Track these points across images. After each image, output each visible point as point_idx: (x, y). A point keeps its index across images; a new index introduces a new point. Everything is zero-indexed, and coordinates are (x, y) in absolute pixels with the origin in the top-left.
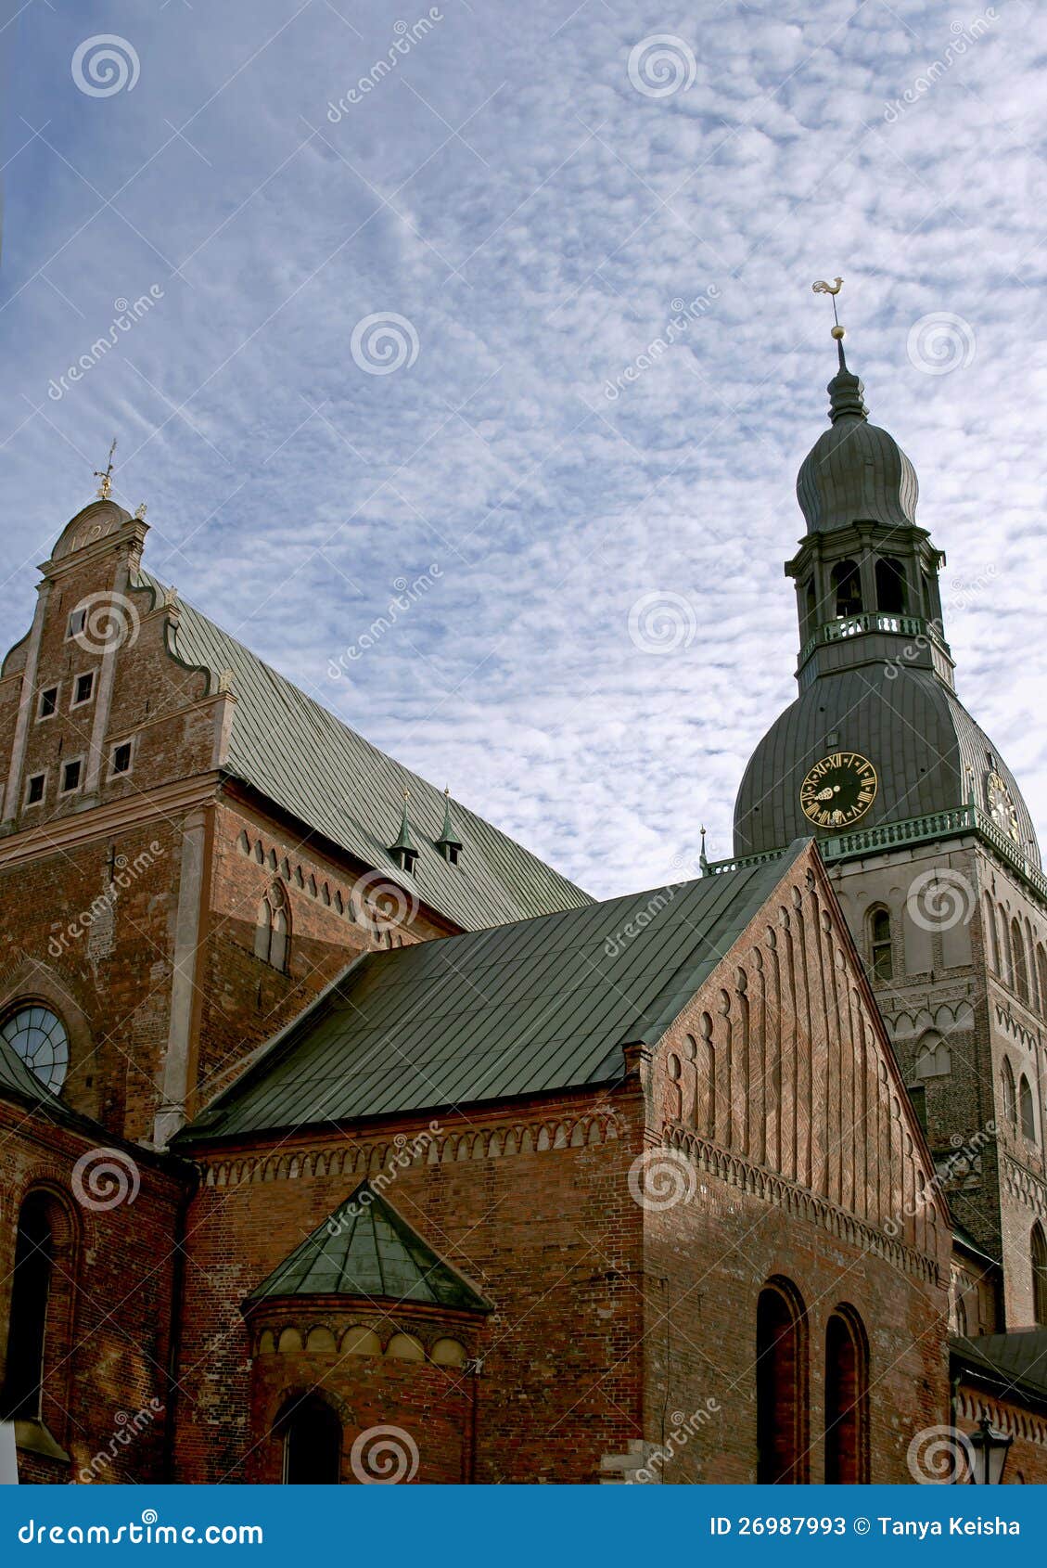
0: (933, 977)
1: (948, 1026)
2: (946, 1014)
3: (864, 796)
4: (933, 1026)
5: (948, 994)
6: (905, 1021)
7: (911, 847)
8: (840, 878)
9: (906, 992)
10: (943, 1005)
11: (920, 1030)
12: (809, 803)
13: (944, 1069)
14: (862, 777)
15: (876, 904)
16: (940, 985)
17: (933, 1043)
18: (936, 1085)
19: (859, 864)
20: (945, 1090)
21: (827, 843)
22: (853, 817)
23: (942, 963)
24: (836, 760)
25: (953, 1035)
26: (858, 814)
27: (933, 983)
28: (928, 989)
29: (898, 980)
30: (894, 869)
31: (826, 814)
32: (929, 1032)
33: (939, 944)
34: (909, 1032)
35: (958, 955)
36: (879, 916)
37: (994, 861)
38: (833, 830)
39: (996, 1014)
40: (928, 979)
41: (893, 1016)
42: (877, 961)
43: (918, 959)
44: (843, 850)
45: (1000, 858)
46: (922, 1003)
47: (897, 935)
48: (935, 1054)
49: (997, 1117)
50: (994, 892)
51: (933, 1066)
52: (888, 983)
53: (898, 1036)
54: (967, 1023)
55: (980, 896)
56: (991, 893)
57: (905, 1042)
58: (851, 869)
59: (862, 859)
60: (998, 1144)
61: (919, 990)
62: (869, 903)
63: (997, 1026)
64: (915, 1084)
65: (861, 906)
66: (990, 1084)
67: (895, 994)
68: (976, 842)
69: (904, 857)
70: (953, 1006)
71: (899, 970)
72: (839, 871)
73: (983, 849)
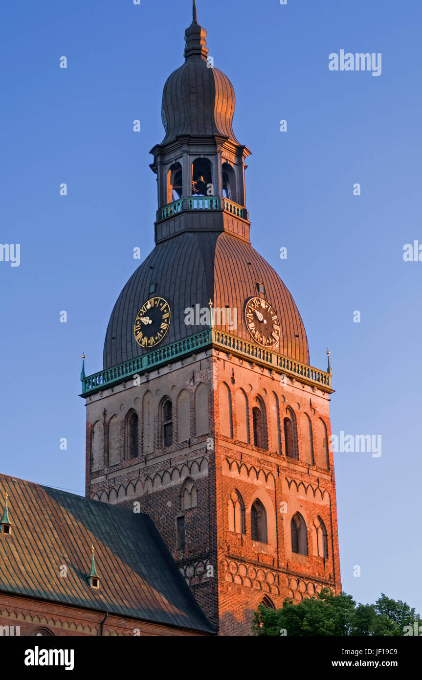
0: (189, 443)
1: (196, 476)
2: (195, 466)
3: (164, 326)
4: (189, 476)
5: (197, 454)
6: (176, 473)
7: (182, 358)
8: (148, 381)
9: (177, 454)
10: (194, 461)
11: (183, 478)
12: (138, 332)
13: (195, 505)
14: (163, 313)
15: (165, 397)
16: (194, 448)
17: (190, 486)
18: (189, 514)
19: (156, 372)
20: (194, 518)
21: (141, 359)
22: (158, 340)
23: (195, 434)
24: (152, 303)
25: (199, 480)
26: (161, 338)
27: (190, 447)
28: (187, 451)
29: (173, 447)
30: (173, 373)
31: (145, 339)
32: (188, 479)
33: (194, 421)
34: (178, 480)
35: (203, 428)
36: (167, 404)
37: (236, 360)
38: (148, 349)
39: (225, 465)
40: (187, 445)
41: (170, 470)
42: (167, 434)
43: (183, 432)
44: (149, 363)
45: (240, 357)
46: (184, 461)
47: (173, 417)
48: (191, 494)
49: (219, 533)
50: (233, 381)
51: (190, 502)
52: (169, 449)
53: (173, 483)
54: (205, 472)
55: (215, 386)
56: (229, 383)
57: (176, 487)
58: (153, 375)
59: (158, 368)
60: (220, 552)
61: (183, 453)
62: (162, 396)
63: (225, 471)
64: (180, 515)
65: (158, 399)
66: (215, 512)
67: (172, 456)
68: (214, 352)
69: (178, 365)
70: (199, 461)
71: (174, 439)
72: (147, 377)
73: (222, 355)
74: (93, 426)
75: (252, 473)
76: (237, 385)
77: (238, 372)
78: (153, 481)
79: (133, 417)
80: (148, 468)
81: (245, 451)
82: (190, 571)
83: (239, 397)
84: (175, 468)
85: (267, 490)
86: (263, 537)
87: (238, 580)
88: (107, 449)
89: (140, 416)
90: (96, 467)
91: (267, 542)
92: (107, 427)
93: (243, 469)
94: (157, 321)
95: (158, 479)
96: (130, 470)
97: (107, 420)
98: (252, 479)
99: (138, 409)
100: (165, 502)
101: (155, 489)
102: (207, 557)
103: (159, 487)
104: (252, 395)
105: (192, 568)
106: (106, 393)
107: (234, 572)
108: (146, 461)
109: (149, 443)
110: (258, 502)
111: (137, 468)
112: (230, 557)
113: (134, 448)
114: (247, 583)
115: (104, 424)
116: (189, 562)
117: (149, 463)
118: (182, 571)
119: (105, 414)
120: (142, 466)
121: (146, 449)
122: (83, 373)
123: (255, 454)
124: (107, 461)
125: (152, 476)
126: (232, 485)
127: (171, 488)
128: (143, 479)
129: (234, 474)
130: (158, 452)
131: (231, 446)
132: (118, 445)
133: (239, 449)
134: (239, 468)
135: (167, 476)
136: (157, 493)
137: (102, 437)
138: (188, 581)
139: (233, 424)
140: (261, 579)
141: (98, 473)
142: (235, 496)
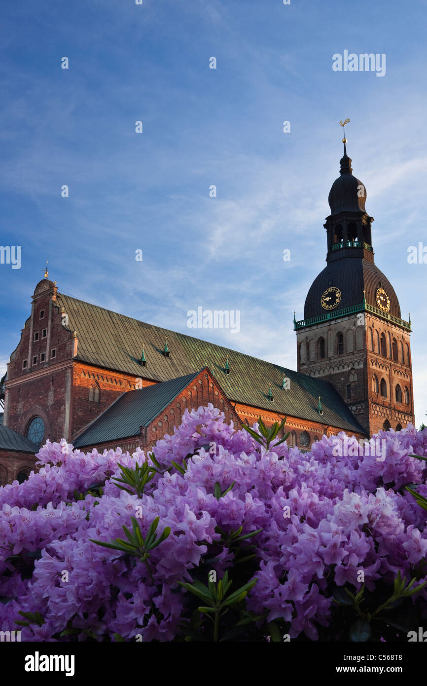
1: (357, 367)
2: (356, 363)
3: (337, 300)
4: (353, 367)
5: (357, 358)
6: (346, 366)
7: (348, 316)
8: (330, 325)
9: (346, 358)
10: (356, 361)
11: (350, 368)
12: (323, 303)
13: (356, 380)
14: (337, 294)
15: (339, 332)
16: (355, 355)
17: (353, 372)
18: (353, 384)
19: (334, 321)
20: (356, 385)
21: (326, 315)
22: (334, 307)
23: (356, 349)
24: (330, 290)
25: (358, 369)
26: (336, 306)
28: (352, 357)
29: (344, 354)
30: (344, 322)
31: (328, 306)
32: (352, 369)
33: (355, 343)
34: (347, 369)
35: (360, 346)
36: (340, 336)
37: (374, 317)
38: (329, 311)
39: (371, 363)
40: (352, 354)
41: (343, 365)
42: (340, 348)
43: (350, 348)
44: (331, 317)
45: (376, 316)
46: (351, 361)
47: (344, 341)
48: (354, 375)
49: (369, 393)
50: (373, 327)
51: (353, 378)
52: (342, 355)
53: (344, 370)
54: (362, 366)
55: (366, 329)
56: (372, 327)
57: (346, 372)
58: (333, 322)
59: (336, 319)
60: (369, 400)
61: (350, 357)
62: (338, 332)
63: (371, 366)
64: (348, 384)
65: (335, 333)
66: (367, 383)
67: (343, 358)
68: (366, 314)
69: (347, 318)
70: (358, 361)
71: (344, 351)
72: (330, 323)
73: (369, 315)
74: (300, 343)
75: (381, 367)
76: (375, 328)
77: (375, 322)
78: (333, 369)
79: (322, 341)
80: (331, 363)
81: (378, 357)
82: (354, 408)
83: (375, 333)
84: (346, 364)
85: (387, 374)
86: (384, 394)
87: (376, 413)
88: (308, 354)
89: (326, 340)
90: (302, 362)
91: (386, 397)
92: (308, 345)
93: (377, 365)
94: (334, 298)
95: (336, 368)
96: (321, 363)
97: (308, 341)
98: (380, 370)
99: (325, 336)
100: (340, 378)
101: (335, 372)
102: (363, 402)
103: (336, 371)
104: (380, 333)
105: (355, 407)
106: (307, 329)
107: (375, 409)
108: (329, 360)
109: (331, 353)
110: (383, 379)
111: (325, 363)
112: (373, 403)
113: (322, 354)
114: (380, 414)
115: (307, 343)
116: (354, 404)
117: (331, 361)
118: (350, 408)
119: (307, 338)
120: (328, 362)
121: (329, 355)
122: (295, 320)
123: (382, 359)
124: (308, 359)
125: (333, 367)
126: (373, 372)
127: (343, 372)
128: (328, 368)
129: (374, 367)
130: (336, 356)
131: (373, 355)
132: (314, 352)
133: (376, 356)
134: (376, 365)
135: (341, 366)
136: (336, 374)
137: (306, 348)
138: (353, 412)
139: (373, 345)
140: (385, 412)
141: (304, 364)
142: (374, 377)
